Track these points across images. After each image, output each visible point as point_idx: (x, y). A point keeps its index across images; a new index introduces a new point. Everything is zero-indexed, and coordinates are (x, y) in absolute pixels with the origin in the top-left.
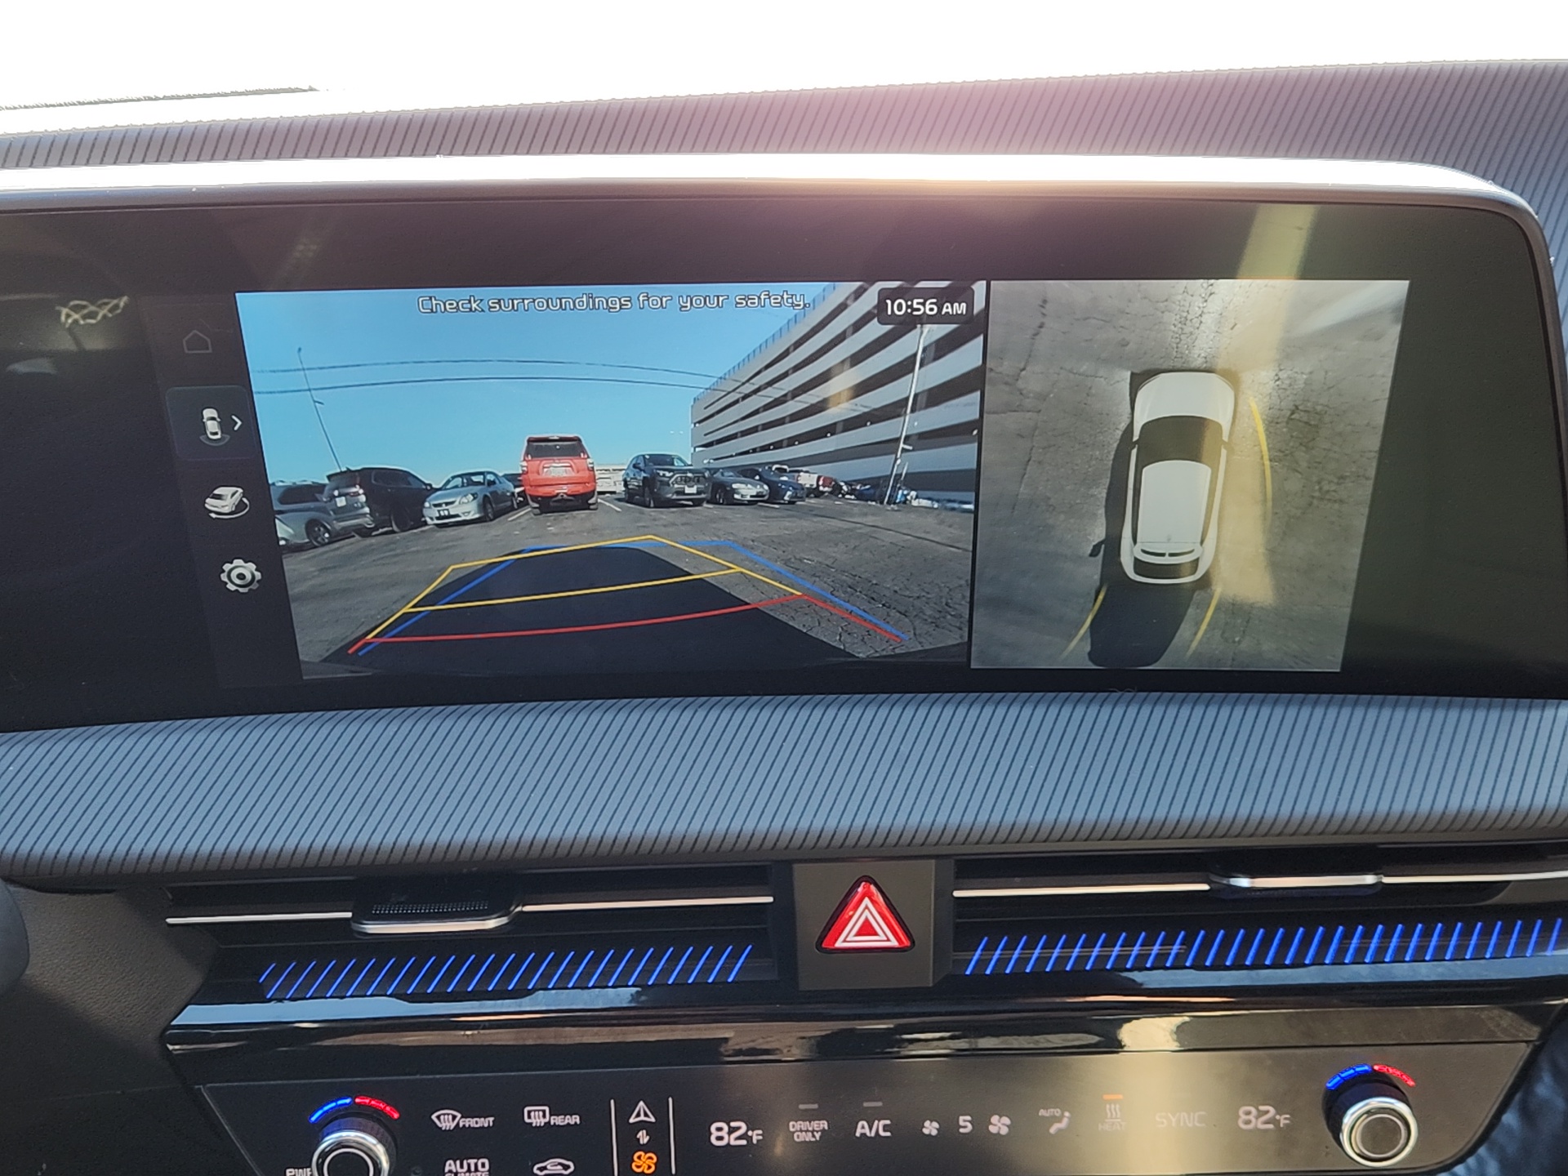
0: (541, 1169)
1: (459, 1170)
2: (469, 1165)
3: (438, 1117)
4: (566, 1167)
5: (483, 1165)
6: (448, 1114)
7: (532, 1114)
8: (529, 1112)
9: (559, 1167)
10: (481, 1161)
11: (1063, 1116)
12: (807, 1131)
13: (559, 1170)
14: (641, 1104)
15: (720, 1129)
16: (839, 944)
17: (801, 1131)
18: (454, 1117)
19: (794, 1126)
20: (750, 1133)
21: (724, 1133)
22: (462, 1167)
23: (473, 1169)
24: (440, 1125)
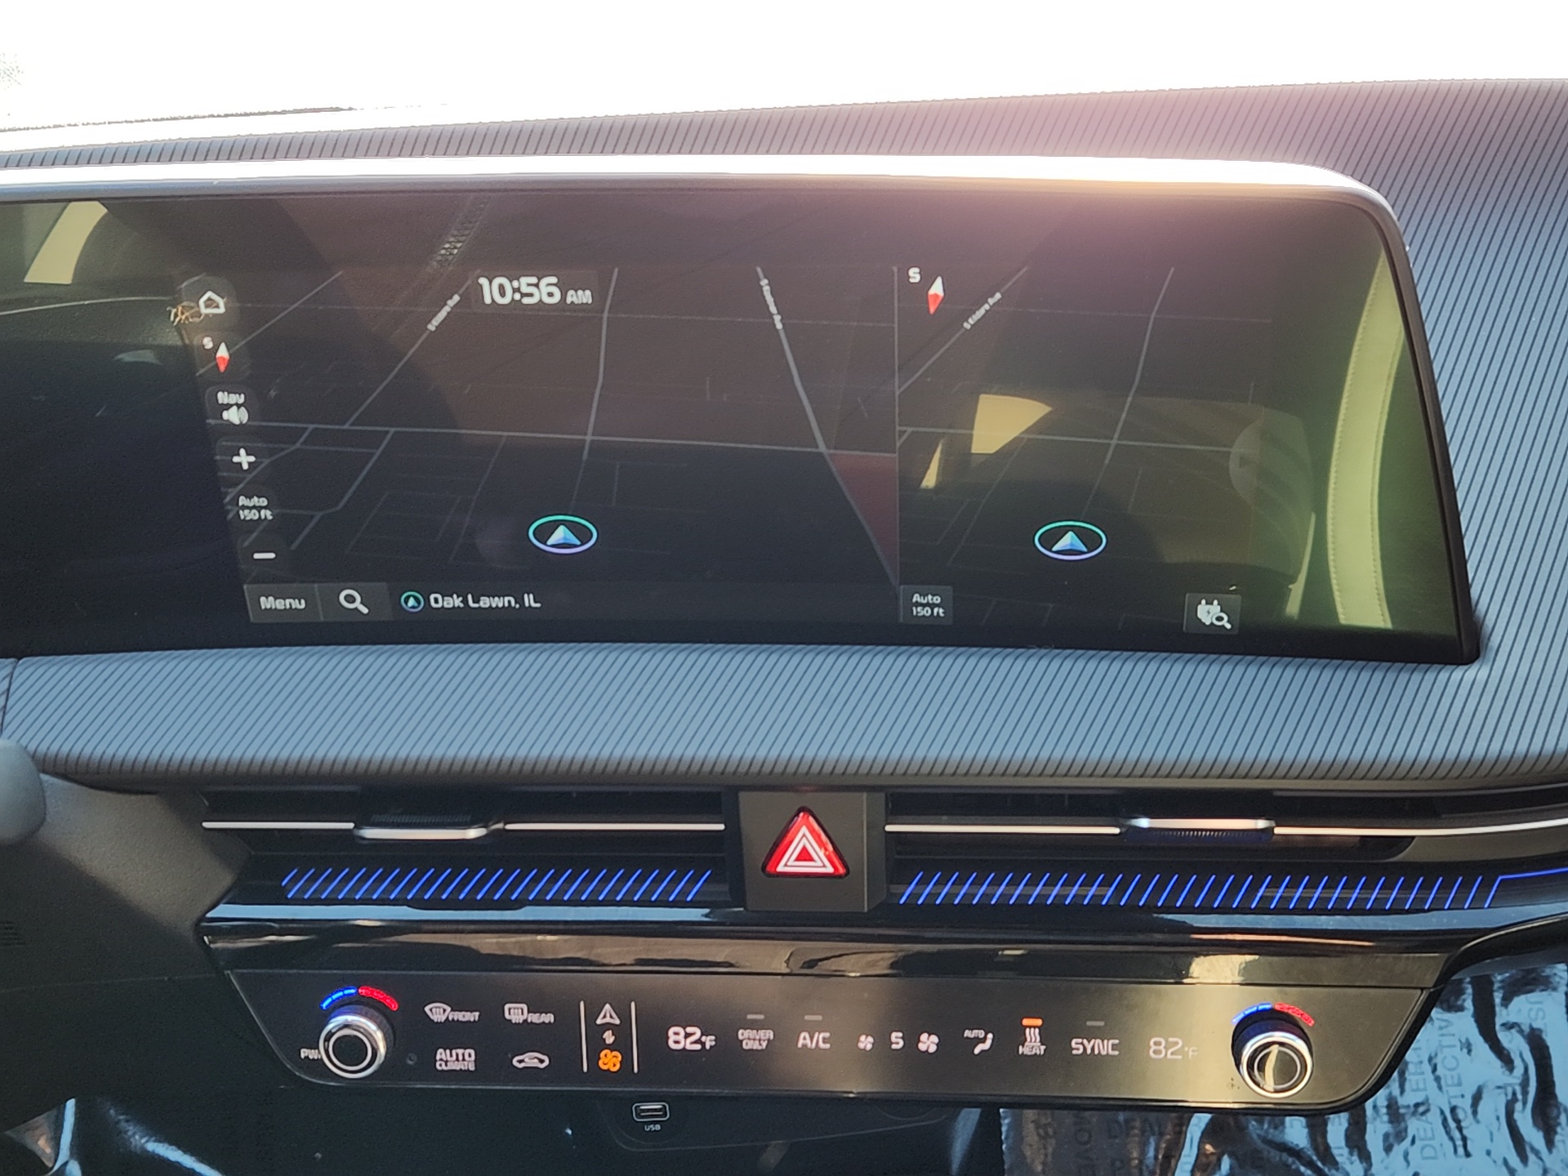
0: (520, 1061)
1: (449, 1059)
2: (457, 1055)
3: (431, 1010)
4: (542, 1061)
5: (470, 1056)
6: (439, 1007)
7: (512, 1011)
8: (510, 1009)
9: (536, 1060)
10: (468, 1051)
11: (985, 1038)
12: (754, 1040)
13: (535, 1063)
14: (608, 1006)
15: (676, 1034)
16: (781, 868)
17: (749, 1039)
18: (444, 1011)
19: (743, 1034)
20: (703, 1039)
21: (681, 1037)
22: (451, 1056)
23: (461, 1058)
24: (432, 1017)
